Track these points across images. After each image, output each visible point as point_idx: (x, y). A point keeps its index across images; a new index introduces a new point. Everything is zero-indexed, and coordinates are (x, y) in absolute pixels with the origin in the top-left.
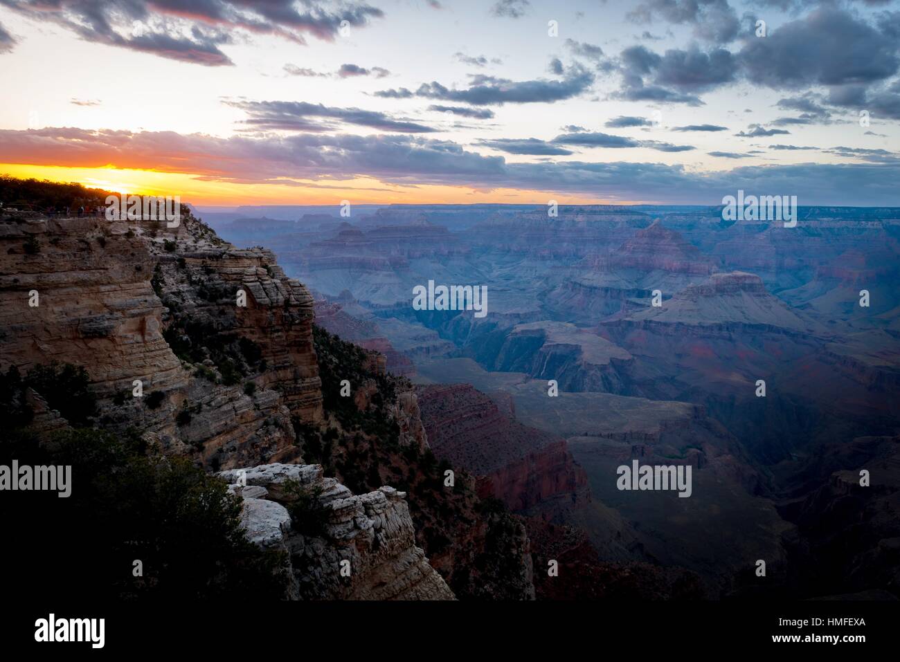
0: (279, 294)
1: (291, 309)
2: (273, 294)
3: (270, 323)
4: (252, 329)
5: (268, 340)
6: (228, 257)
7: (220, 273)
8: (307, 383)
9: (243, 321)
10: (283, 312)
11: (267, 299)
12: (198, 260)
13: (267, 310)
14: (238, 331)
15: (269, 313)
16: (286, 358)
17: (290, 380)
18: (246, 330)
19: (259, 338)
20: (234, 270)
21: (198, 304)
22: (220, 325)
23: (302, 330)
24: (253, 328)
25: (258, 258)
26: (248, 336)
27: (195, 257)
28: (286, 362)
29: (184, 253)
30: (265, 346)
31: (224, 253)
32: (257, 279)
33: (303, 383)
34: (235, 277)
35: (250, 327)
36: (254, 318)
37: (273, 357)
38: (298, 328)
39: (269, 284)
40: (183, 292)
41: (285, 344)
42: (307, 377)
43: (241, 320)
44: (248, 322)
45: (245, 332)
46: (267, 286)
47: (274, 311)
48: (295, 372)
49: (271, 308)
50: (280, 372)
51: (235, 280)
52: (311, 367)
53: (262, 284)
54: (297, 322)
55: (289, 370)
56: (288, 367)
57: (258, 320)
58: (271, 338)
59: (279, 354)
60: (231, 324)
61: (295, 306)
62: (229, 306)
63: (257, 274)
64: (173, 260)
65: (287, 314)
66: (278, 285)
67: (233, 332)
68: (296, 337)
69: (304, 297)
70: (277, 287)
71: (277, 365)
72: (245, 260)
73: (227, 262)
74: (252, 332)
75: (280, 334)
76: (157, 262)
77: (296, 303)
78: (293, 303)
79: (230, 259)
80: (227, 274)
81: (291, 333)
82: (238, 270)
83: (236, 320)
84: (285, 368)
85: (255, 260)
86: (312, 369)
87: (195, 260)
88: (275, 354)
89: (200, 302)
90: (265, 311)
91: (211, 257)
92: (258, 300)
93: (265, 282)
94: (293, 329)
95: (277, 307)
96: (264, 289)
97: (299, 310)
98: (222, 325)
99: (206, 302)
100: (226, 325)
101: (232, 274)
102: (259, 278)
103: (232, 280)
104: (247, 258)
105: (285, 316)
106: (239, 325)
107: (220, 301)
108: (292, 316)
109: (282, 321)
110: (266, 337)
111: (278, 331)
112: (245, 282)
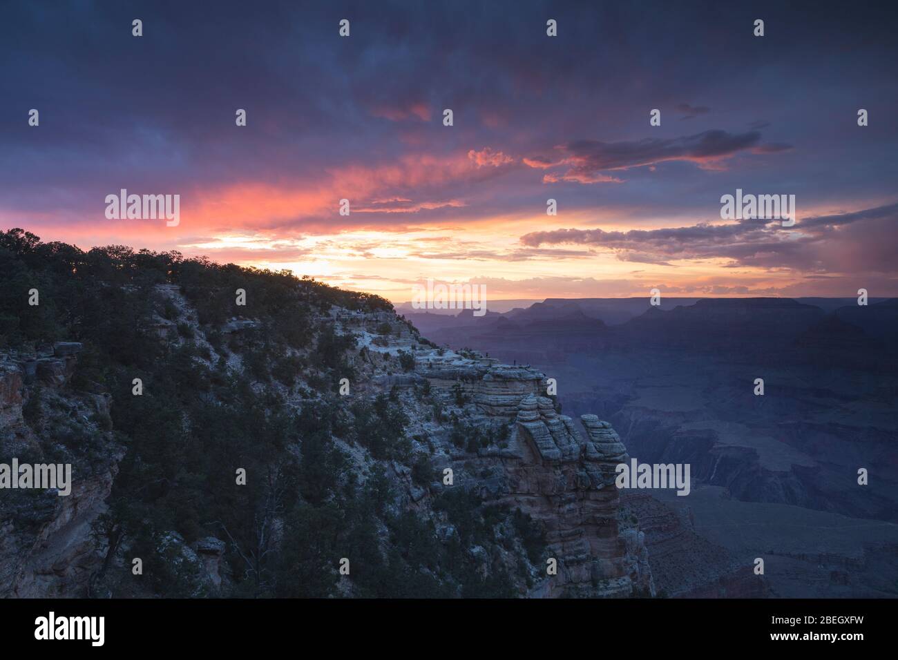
0: (572, 440)
1: (590, 466)
2: (564, 441)
3: (560, 489)
4: (532, 498)
5: (553, 516)
6: (492, 378)
7: (477, 403)
8: (614, 588)
9: (517, 484)
10: (577, 469)
11: (557, 450)
12: (445, 382)
13: (555, 467)
14: (509, 499)
15: (559, 472)
16: (581, 544)
17: (586, 582)
18: (521, 498)
19: (541, 513)
20: (502, 399)
21: (451, 455)
22: (484, 491)
23: (607, 500)
24: (532, 495)
25: (534, 380)
26: (525, 509)
27: (443, 377)
28: (580, 552)
29: (427, 372)
30: (549, 526)
31: (485, 372)
32: (539, 415)
33: (606, 588)
34: (502, 410)
35: (528, 494)
36: (535, 481)
37: (561, 545)
38: (600, 496)
39: (557, 424)
40: (430, 435)
41: (579, 522)
42: (612, 577)
43: (515, 483)
44: (524, 485)
45: (519, 502)
46: (556, 428)
47: (565, 468)
48: (594, 569)
49: (561, 464)
50: (571, 569)
51: (503, 414)
52: (617, 560)
53: (548, 424)
54: (599, 487)
55: (584, 566)
56: (583, 561)
57: (541, 484)
58: (558, 513)
59: (570, 538)
60: (500, 488)
61: (596, 460)
62: (496, 458)
63: (539, 408)
64: (412, 381)
65: (583, 473)
66: (569, 424)
67: (501, 501)
68: (598, 511)
69: (612, 447)
70: (567, 428)
71: (567, 558)
72: (517, 383)
73: (490, 386)
74: (531, 503)
75: (572, 506)
76: (392, 386)
77: (598, 455)
78: (593, 456)
79: (495, 381)
80: (490, 405)
81: (588, 503)
82: (507, 399)
83: (507, 482)
84: (579, 562)
85: (531, 384)
86: (618, 564)
87: (441, 381)
88: (563, 539)
89: (454, 452)
90: (552, 469)
91: (465, 377)
92: (544, 452)
93: (552, 421)
94: (591, 497)
95: (571, 462)
96: (552, 432)
97: (602, 468)
98: (487, 490)
99: (462, 453)
100: (493, 491)
101: (498, 406)
102: (542, 414)
103: (498, 415)
104: (521, 381)
105: (581, 477)
106: (510, 490)
107: (483, 451)
108: (591, 477)
109: (575, 483)
110: (552, 511)
111: (570, 501)
112: (523, 421)
